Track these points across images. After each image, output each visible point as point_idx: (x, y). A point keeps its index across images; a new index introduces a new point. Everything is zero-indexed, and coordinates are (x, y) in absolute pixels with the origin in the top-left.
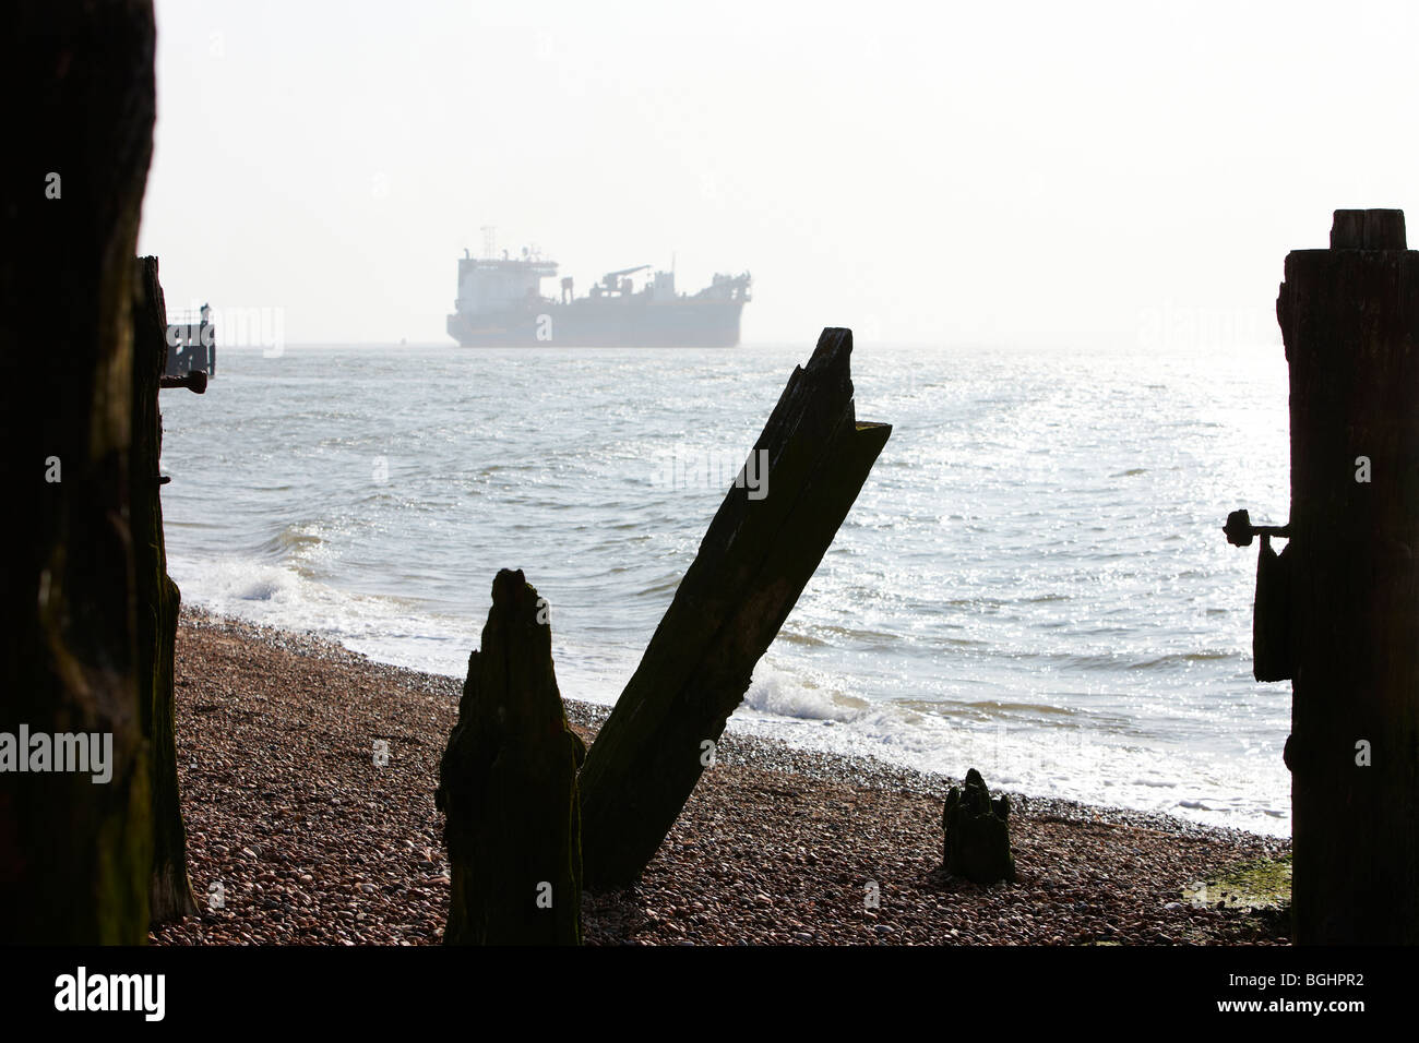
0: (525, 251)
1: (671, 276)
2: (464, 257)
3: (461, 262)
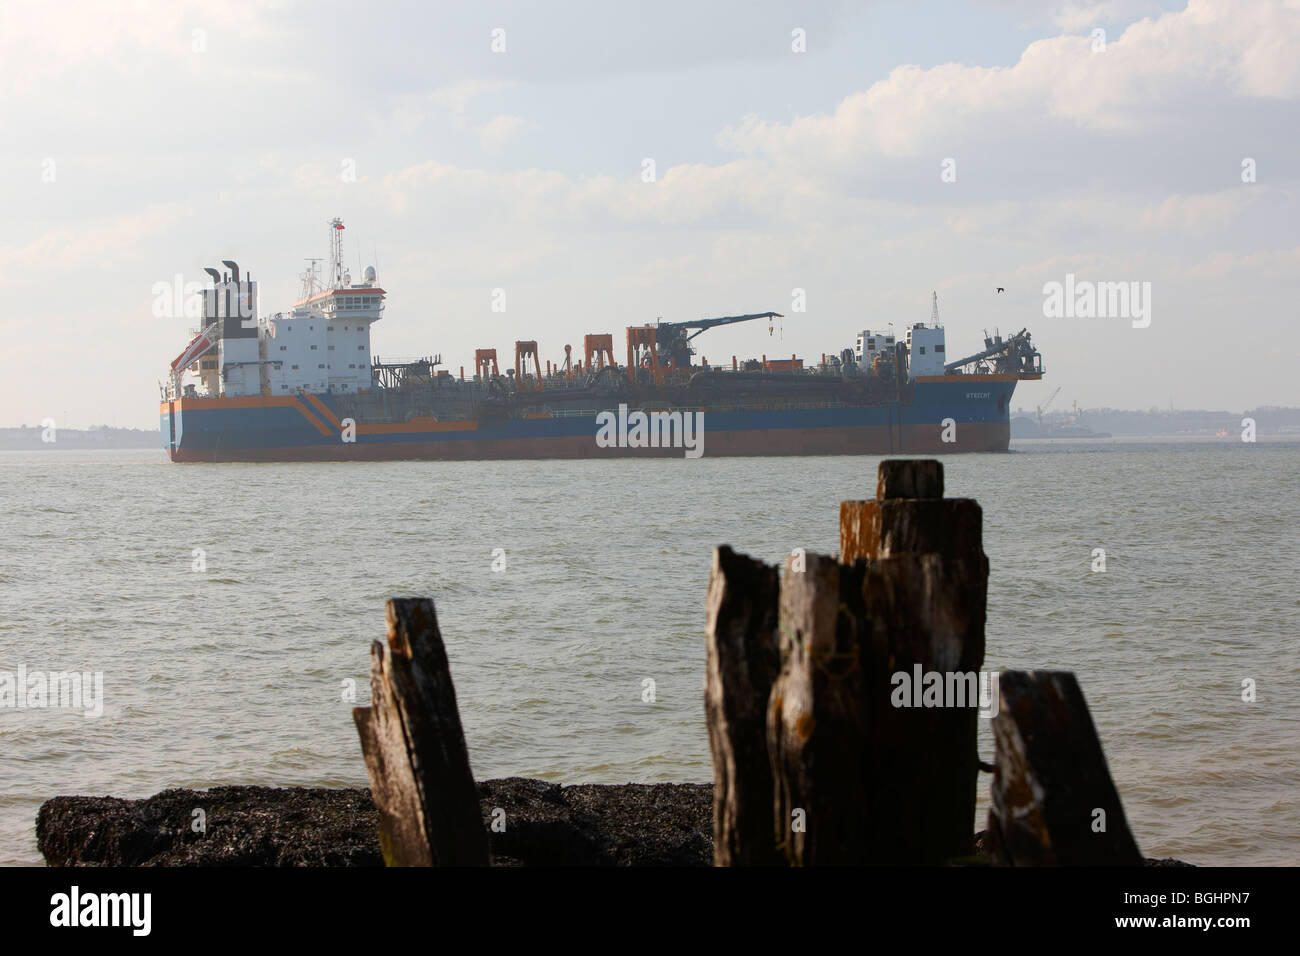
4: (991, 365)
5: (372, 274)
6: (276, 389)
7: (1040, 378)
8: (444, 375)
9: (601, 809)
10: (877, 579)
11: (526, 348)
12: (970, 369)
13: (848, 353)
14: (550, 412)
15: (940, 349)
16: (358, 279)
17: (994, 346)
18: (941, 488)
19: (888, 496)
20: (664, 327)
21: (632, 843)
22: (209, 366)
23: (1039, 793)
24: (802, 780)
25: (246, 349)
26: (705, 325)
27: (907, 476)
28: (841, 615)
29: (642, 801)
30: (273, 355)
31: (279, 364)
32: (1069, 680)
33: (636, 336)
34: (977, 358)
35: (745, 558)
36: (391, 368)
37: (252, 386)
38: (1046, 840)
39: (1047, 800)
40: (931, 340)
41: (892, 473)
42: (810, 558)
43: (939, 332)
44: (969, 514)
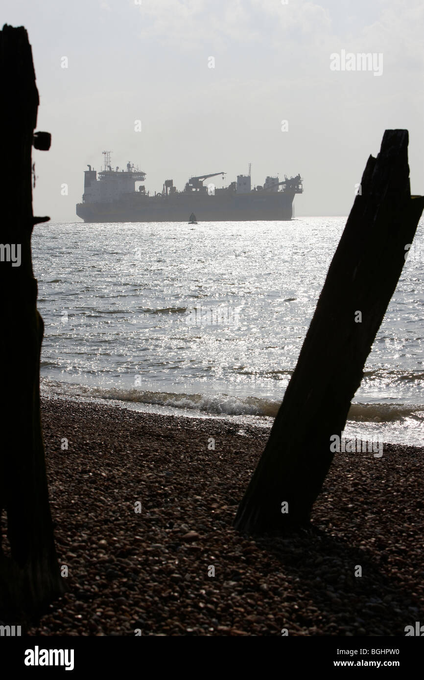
0: (129, 166)
1: (249, 177)
2: (88, 169)
3: (86, 172)
7: (302, 193)
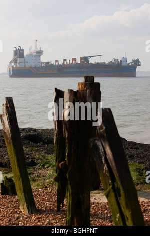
4: (133, 64)
5: (41, 48)
6: (27, 66)
8: (52, 64)
9: (42, 132)
10: (80, 94)
11: (65, 60)
12: (131, 64)
13: (111, 62)
14: (69, 70)
15: (127, 61)
16: (39, 49)
17: (134, 61)
18: (94, 81)
19: (86, 82)
20: (85, 57)
21: (47, 138)
22: (16, 62)
23: (104, 127)
24: (67, 125)
25: (22, 60)
26: (91, 57)
27: (89, 79)
28: (74, 99)
29: (49, 131)
30: (26, 60)
31: (27, 62)
32: (110, 110)
33: (82, 58)
34: (132, 63)
35: (59, 90)
36: (43, 63)
37: (23, 66)
38: (106, 135)
39: (106, 129)
40: (125, 60)
41: (87, 78)
42: (69, 90)
43: (127, 58)
44: (98, 85)
